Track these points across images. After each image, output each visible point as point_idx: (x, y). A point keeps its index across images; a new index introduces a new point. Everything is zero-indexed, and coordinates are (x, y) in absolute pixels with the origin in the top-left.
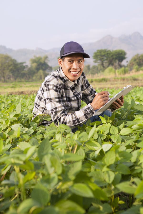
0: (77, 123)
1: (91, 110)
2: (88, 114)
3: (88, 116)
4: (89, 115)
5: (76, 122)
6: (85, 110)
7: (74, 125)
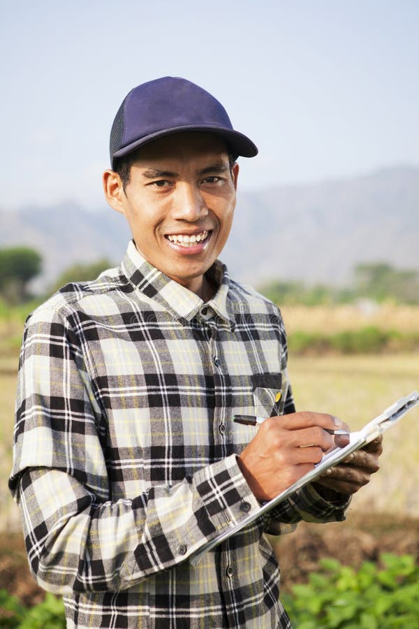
0: (157, 564)
1: (234, 490)
2: (215, 508)
3: (214, 519)
4: (219, 514)
5: (153, 554)
6: (204, 489)
7: (140, 574)
